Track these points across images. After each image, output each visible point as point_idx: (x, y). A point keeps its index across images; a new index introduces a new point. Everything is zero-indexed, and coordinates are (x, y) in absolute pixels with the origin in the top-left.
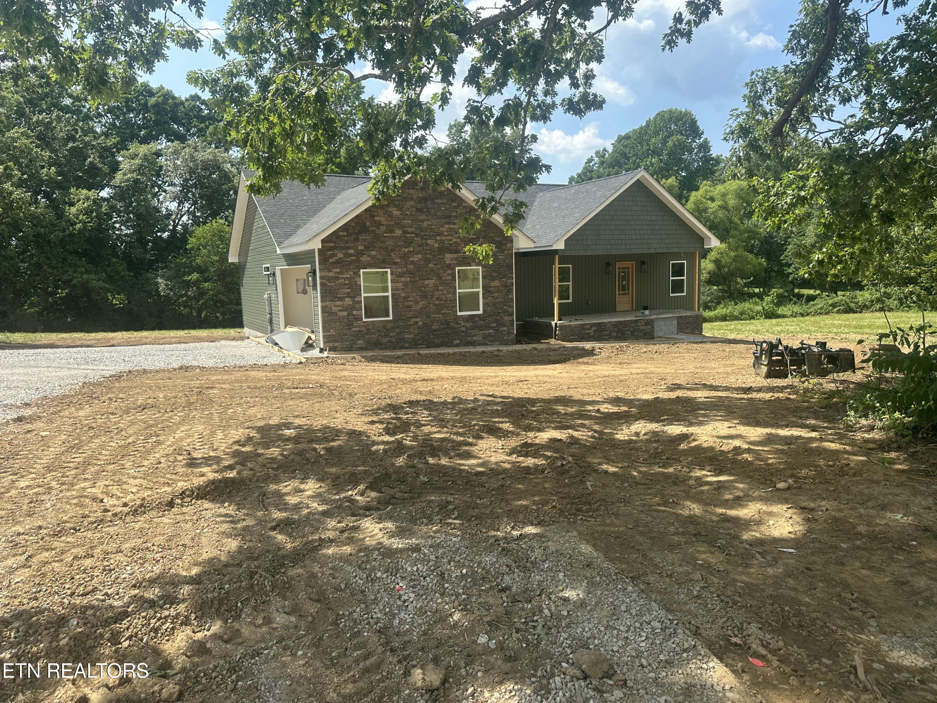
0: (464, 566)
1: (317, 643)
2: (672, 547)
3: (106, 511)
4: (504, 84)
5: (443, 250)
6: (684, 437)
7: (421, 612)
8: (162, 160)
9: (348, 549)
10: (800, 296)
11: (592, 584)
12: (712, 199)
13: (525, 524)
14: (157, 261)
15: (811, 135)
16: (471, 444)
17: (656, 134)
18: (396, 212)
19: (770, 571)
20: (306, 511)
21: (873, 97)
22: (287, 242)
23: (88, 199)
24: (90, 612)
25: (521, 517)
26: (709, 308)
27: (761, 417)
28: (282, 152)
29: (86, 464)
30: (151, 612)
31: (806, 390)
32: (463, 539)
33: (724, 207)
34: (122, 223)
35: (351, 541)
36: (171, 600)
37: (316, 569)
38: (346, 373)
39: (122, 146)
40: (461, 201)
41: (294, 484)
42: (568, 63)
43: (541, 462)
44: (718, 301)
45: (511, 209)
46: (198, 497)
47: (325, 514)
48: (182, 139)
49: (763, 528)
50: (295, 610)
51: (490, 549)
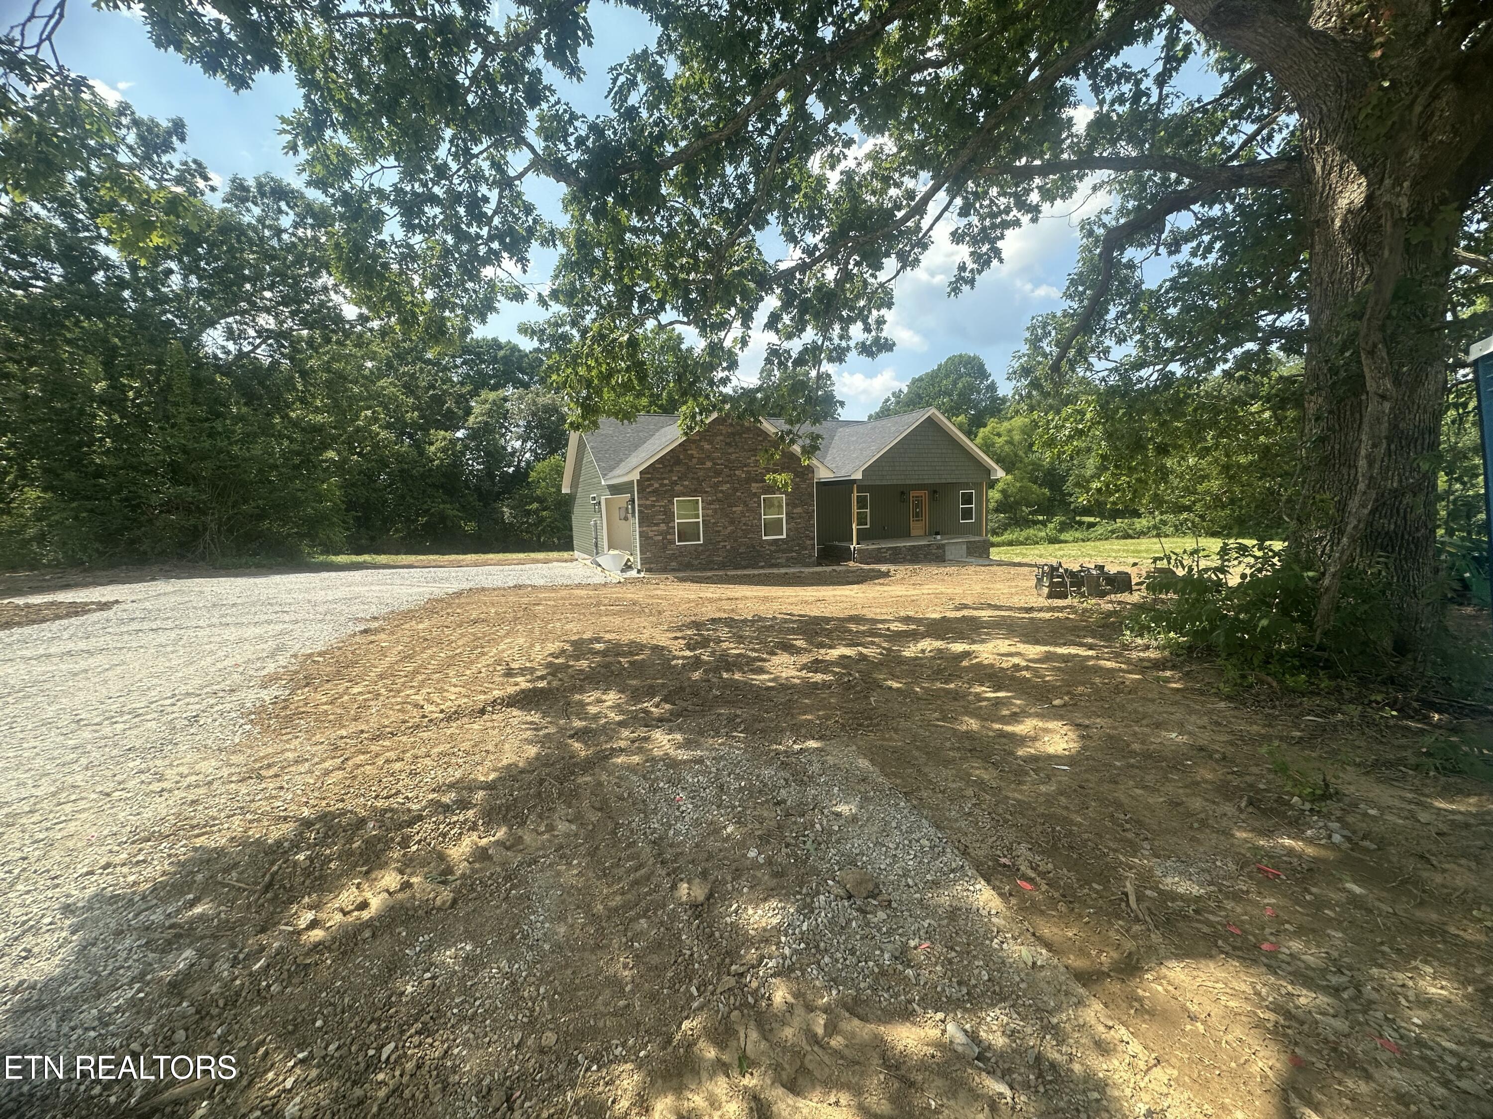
0: (743, 778)
1: (593, 853)
2: (947, 763)
3: (424, 717)
4: (803, 330)
5: (749, 480)
6: (966, 654)
7: (697, 823)
8: (508, 405)
9: (636, 759)
10: (1081, 523)
11: (866, 799)
12: (999, 435)
13: (806, 738)
14: (504, 493)
15: (1088, 374)
16: (764, 660)
17: (947, 376)
18: (707, 446)
19: (1043, 788)
20: (604, 721)
21: (1147, 336)
22: (611, 475)
23: (445, 439)
24: (389, 815)
25: (803, 731)
26: (997, 534)
27: (1040, 635)
28: (599, 393)
29: (416, 672)
30: (441, 817)
31: (1085, 610)
32: (746, 751)
33: (1010, 442)
34: (473, 459)
35: (640, 750)
36: (463, 805)
37: (604, 777)
38: (659, 592)
39: (475, 393)
40: (764, 434)
41: (597, 694)
42: (862, 310)
43: (829, 677)
44: (1005, 527)
45: (808, 441)
46: (509, 705)
47: (621, 724)
48: (526, 386)
49: (1038, 744)
50: (577, 819)
51: (769, 763)
